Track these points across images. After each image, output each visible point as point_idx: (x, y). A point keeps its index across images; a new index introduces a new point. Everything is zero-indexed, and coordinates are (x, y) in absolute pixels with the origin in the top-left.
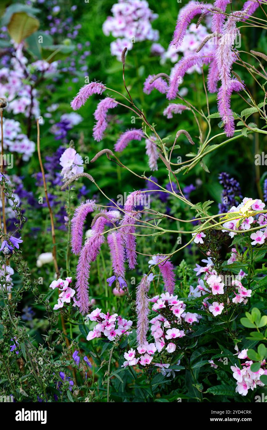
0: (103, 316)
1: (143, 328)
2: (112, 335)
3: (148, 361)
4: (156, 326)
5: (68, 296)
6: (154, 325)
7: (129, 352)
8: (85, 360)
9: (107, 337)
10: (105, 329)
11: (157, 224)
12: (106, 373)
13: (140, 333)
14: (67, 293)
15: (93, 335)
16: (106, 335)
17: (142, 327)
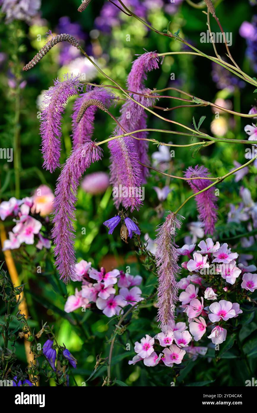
0: (94, 274)
1: (169, 299)
2: (110, 307)
3: (177, 356)
4: (189, 293)
5: (29, 232)
6: (184, 290)
7: (143, 341)
8: (66, 356)
9: (101, 311)
10: (97, 297)
11: (197, 127)
12: (105, 381)
13: (165, 307)
14: (28, 226)
15: (75, 303)
16: (99, 306)
17: (167, 298)
